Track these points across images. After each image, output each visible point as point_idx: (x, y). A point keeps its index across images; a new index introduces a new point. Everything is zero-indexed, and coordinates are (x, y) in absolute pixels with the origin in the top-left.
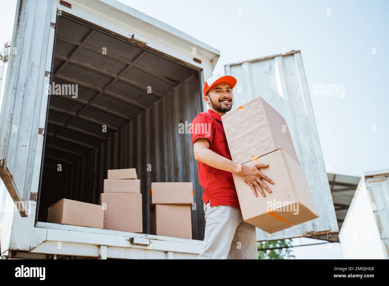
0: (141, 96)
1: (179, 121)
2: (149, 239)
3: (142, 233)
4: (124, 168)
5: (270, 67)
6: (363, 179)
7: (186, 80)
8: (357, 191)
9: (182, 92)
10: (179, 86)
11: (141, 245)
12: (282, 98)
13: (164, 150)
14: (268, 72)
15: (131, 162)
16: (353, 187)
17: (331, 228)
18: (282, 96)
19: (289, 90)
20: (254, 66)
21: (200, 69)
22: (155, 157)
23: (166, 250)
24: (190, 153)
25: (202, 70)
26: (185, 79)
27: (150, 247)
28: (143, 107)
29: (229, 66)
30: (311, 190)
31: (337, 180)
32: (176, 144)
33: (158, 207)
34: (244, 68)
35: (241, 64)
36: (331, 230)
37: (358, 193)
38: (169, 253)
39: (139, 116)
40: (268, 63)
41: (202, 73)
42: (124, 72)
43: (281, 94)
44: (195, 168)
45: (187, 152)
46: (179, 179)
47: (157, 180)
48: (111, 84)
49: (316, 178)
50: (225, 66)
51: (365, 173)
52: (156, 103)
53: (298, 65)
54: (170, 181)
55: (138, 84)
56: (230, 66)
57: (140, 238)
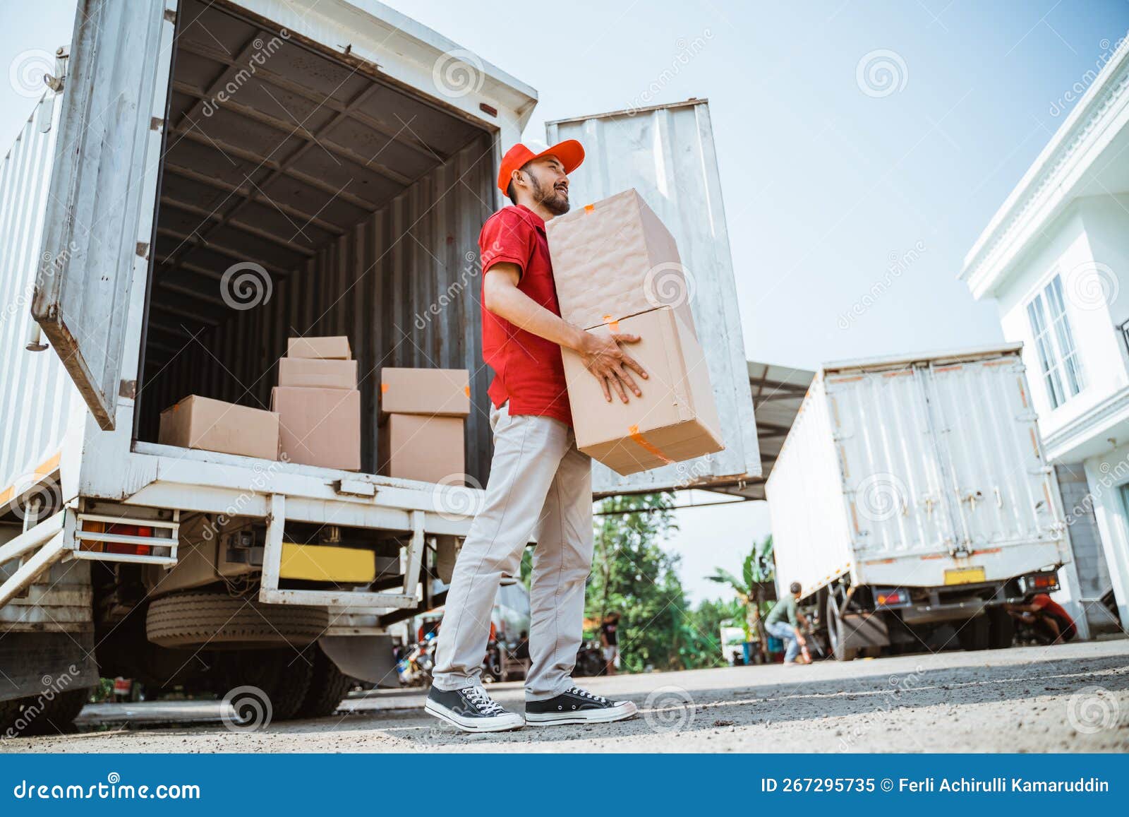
0: (365, 182)
1: (445, 239)
2: (374, 484)
3: (361, 471)
4: (325, 335)
5: (644, 131)
6: (820, 374)
7: (465, 151)
8: (806, 399)
9: (453, 174)
10: (450, 162)
11: (357, 495)
12: (664, 199)
13: (412, 300)
14: (639, 142)
15: (341, 322)
16: (799, 391)
17: (748, 470)
18: (666, 196)
19: (680, 181)
20: (612, 128)
21: (494, 129)
22: (393, 315)
23: (410, 507)
24: (466, 309)
25: (498, 130)
26: (464, 148)
27: (378, 500)
28: (371, 206)
29: (556, 126)
30: (714, 393)
31: (771, 377)
32: (437, 287)
33: (394, 419)
34: (588, 132)
35: (581, 122)
36: (746, 473)
37: (808, 404)
38: (415, 513)
39: (361, 226)
40: (639, 123)
41: (497, 135)
42: (329, 127)
43: (663, 188)
44: (477, 341)
45: (460, 307)
46: (442, 362)
47: (397, 363)
48: (299, 154)
49: (724, 367)
50: (548, 124)
51: (824, 364)
52: (398, 199)
53: (701, 130)
54: (423, 365)
55: (358, 156)
56: (559, 124)
57: (357, 483)
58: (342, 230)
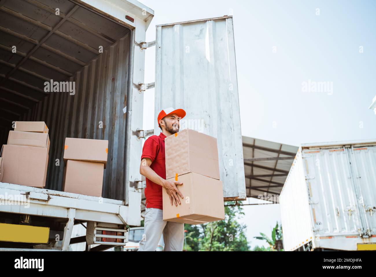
0: (79, 52)
1: (111, 79)
2: (48, 194)
3: (44, 188)
5: (201, 30)
6: (300, 149)
7: (122, 39)
8: (295, 160)
9: (117, 50)
10: (115, 44)
11: (39, 200)
12: (208, 63)
13: (96, 107)
14: (198, 36)
17: (239, 195)
18: (209, 61)
19: (216, 54)
20: (186, 28)
21: (133, 28)
23: (68, 206)
24: (116, 112)
26: (122, 37)
27: (50, 202)
28: (82, 64)
29: (161, 27)
30: (225, 156)
31: (283, 149)
32: (106, 101)
33: (69, 163)
34: (175, 30)
35: (173, 26)
36: (238, 197)
37: (295, 162)
38: (70, 209)
39: (79, 73)
40: (199, 27)
41: (134, 31)
42: (58, 26)
43: (208, 58)
45: (114, 110)
48: (46, 38)
49: (231, 144)
50: (157, 26)
51: (302, 144)
52: (94, 60)
53: (228, 30)
55: (74, 40)
56: (162, 26)
57: (41, 194)
58: (71, 74)
